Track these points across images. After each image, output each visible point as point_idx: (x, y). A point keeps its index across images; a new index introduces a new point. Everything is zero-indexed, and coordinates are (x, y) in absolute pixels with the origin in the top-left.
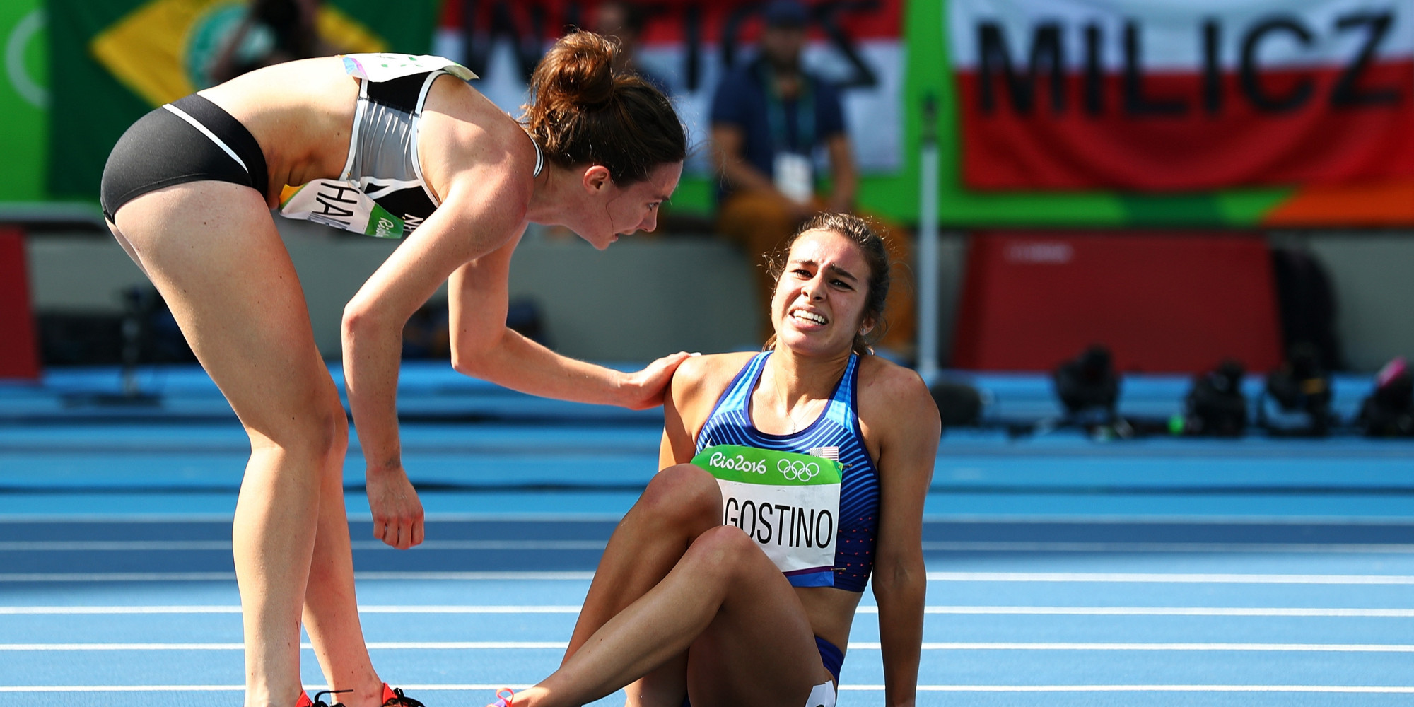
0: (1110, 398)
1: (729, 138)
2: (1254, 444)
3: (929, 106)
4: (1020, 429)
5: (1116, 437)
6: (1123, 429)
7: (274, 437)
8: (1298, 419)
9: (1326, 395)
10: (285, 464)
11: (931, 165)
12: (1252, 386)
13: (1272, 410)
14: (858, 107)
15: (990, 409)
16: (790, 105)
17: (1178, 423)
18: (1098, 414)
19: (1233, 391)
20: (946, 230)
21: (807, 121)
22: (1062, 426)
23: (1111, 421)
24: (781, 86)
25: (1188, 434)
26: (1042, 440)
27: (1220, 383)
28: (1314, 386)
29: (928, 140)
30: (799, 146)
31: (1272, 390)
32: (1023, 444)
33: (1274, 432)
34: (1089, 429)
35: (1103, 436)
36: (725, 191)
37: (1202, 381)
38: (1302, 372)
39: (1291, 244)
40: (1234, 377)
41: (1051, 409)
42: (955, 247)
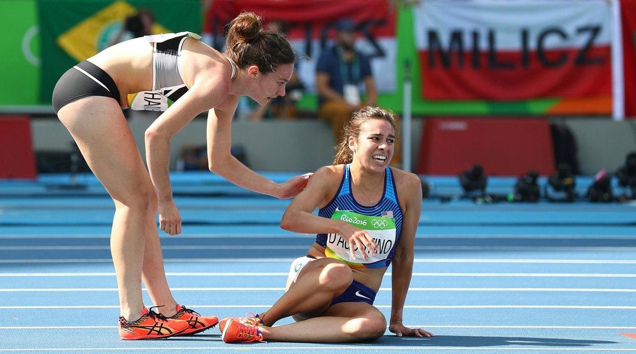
0: (483, 187)
1: (324, 78)
2: (543, 205)
3: (407, 64)
4: (445, 199)
5: (486, 202)
6: (488, 199)
7: (125, 203)
8: (561, 195)
9: (573, 185)
10: (130, 214)
11: (408, 89)
12: (542, 181)
13: (551, 191)
14: (377, 66)
15: (432, 191)
16: (350, 64)
17: (511, 197)
18: (478, 193)
19: (534, 183)
20: (414, 116)
21: (356, 71)
22: (463, 198)
23: (483, 196)
24: (345, 56)
25: (515, 201)
26: (454, 204)
27: (529, 180)
28: (568, 181)
29: (407, 79)
30: (353, 81)
31: (551, 183)
32: (447, 205)
33: (552, 200)
34: (474, 199)
35: (480, 202)
36: (322, 100)
37: (522, 179)
38: (563, 175)
39: (558, 122)
40: (535, 177)
41: (459, 191)
42: (418, 124)
